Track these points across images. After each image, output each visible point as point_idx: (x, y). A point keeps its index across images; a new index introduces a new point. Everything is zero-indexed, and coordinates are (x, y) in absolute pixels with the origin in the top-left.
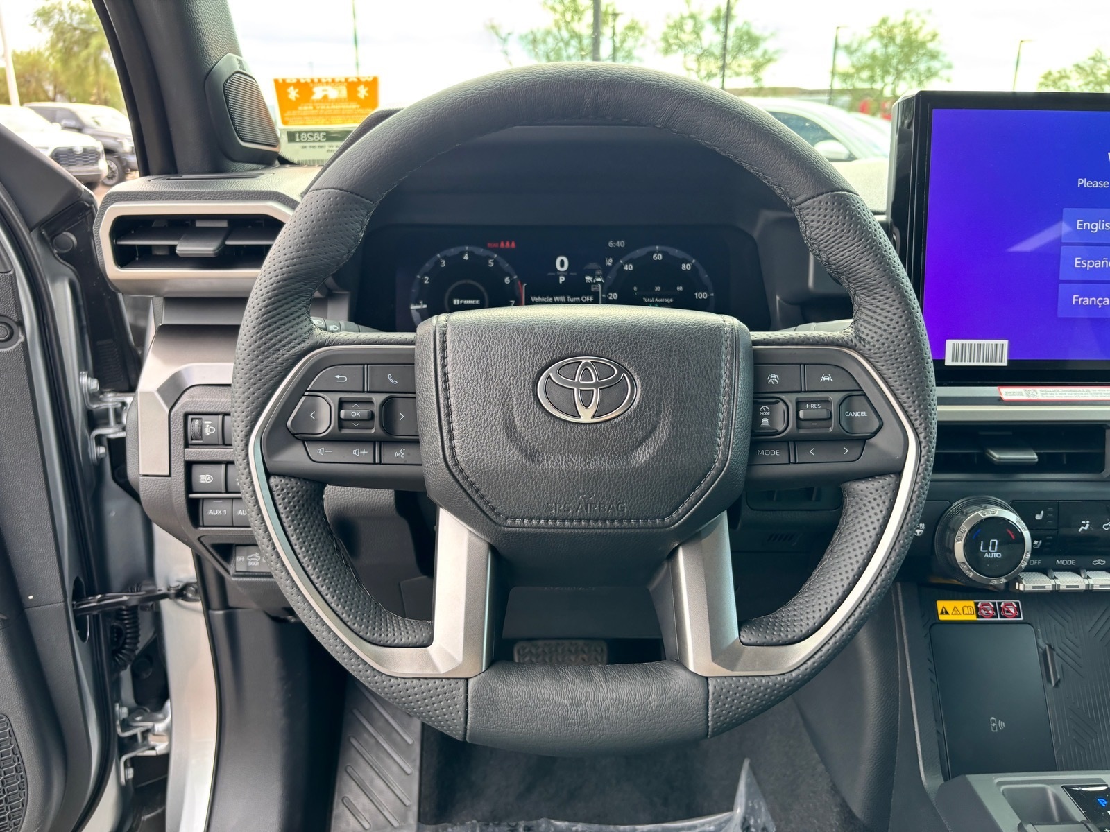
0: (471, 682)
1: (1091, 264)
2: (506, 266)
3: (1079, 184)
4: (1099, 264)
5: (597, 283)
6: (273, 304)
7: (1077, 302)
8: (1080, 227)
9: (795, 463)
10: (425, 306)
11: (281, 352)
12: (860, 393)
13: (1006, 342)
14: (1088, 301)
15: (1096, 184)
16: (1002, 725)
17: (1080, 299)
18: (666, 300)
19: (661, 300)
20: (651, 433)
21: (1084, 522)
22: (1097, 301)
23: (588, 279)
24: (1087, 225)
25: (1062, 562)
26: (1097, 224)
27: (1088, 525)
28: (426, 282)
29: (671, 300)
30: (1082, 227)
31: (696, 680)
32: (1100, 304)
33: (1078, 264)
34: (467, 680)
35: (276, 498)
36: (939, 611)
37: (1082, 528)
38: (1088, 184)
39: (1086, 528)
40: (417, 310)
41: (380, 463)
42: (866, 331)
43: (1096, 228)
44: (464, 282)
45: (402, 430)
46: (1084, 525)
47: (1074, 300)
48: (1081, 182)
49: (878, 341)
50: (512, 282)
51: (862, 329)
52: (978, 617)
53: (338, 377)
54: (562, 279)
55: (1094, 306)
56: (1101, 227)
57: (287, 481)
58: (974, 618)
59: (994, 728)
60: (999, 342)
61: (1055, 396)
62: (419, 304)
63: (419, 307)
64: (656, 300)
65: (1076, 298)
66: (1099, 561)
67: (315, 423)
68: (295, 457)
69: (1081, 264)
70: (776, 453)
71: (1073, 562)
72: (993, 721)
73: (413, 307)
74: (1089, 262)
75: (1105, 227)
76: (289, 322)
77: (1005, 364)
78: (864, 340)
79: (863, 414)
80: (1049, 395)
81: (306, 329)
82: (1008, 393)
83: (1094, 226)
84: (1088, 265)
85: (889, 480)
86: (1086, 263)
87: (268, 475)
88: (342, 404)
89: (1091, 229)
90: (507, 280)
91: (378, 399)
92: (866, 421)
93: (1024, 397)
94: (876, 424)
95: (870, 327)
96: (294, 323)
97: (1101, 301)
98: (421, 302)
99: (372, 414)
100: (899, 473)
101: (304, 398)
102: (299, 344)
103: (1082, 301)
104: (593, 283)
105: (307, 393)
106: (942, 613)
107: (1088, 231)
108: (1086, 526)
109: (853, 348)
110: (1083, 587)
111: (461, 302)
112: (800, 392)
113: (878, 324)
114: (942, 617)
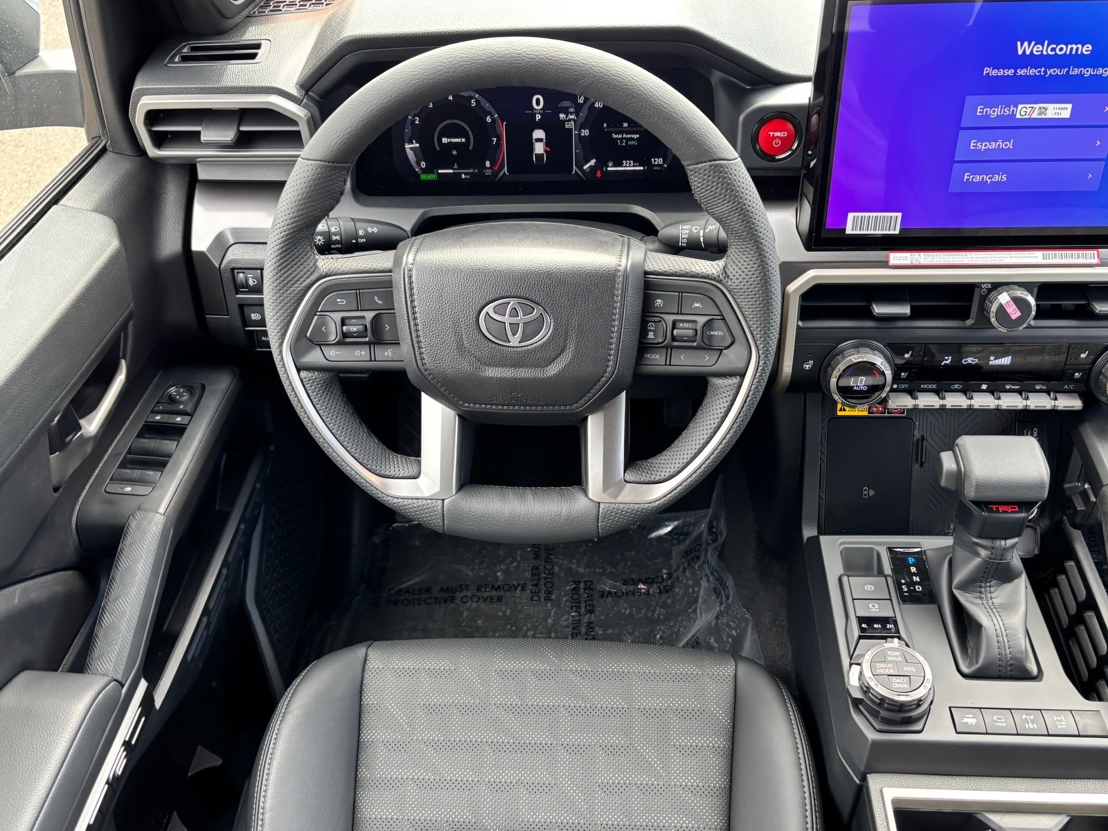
0: (446, 502)
2: (487, 105)
3: (985, 72)
4: (993, 145)
5: (570, 120)
6: (285, 251)
7: (968, 180)
8: (980, 112)
9: (670, 365)
10: (418, 145)
11: (296, 285)
12: (719, 317)
13: (900, 215)
14: (978, 178)
15: (1001, 73)
16: (872, 493)
18: (633, 136)
19: (629, 136)
20: (560, 354)
21: (946, 358)
22: (987, 178)
23: (562, 116)
24: (987, 111)
25: (925, 386)
26: (996, 110)
27: (949, 360)
28: (417, 122)
29: (638, 136)
30: (982, 112)
31: (592, 504)
33: (973, 146)
34: (443, 500)
35: (306, 386)
36: (838, 409)
38: (994, 73)
39: (948, 362)
40: (411, 149)
41: (375, 361)
42: (731, 269)
43: (996, 113)
44: (450, 121)
45: (388, 337)
46: (947, 360)
47: (966, 177)
48: (987, 70)
49: (737, 279)
50: (494, 120)
51: (729, 267)
52: (869, 413)
53: (339, 300)
54: (538, 117)
55: (983, 183)
56: (1000, 112)
57: (312, 374)
58: (866, 413)
59: (865, 495)
60: (894, 214)
61: (935, 260)
62: (413, 143)
63: (412, 146)
64: (624, 136)
65: (967, 176)
66: (956, 386)
67: (326, 335)
68: (315, 357)
69: (976, 146)
70: (658, 357)
71: (934, 386)
72: (866, 490)
73: (407, 146)
74: (984, 144)
75: (1004, 112)
76: (299, 261)
77: (897, 232)
78: (728, 276)
79: (721, 333)
80: (930, 260)
81: (312, 264)
82: (896, 257)
83: (994, 111)
84: (982, 146)
85: (736, 380)
86: (982, 145)
87: (299, 370)
88: (343, 322)
89: (990, 114)
90: (489, 119)
91: (370, 315)
92: (723, 338)
93: (908, 262)
94: (729, 341)
95: (734, 266)
96: (302, 261)
98: (414, 141)
99: (366, 326)
100: (743, 376)
101: (316, 317)
102: (308, 278)
103: (973, 178)
104: (567, 121)
105: (318, 314)
106: (841, 410)
107: (987, 116)
108: (948, 360)
109: (720, 282)
110: (937, 406)
111: (449, 140)
112: (678, 314)
113: (740, 265)
114: (840, 413)
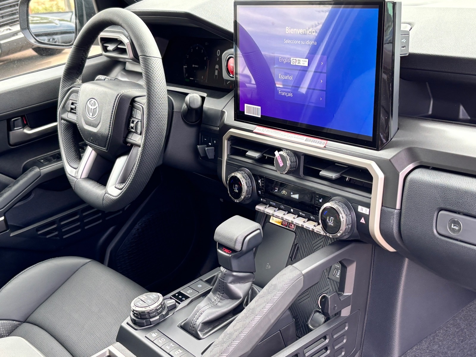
1: (284, 77)
17: (281, 92)
32: (287, 95)
37: (276, 190)
97: (287, 94)
